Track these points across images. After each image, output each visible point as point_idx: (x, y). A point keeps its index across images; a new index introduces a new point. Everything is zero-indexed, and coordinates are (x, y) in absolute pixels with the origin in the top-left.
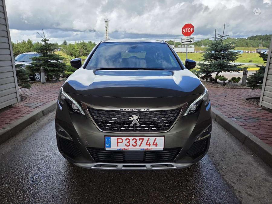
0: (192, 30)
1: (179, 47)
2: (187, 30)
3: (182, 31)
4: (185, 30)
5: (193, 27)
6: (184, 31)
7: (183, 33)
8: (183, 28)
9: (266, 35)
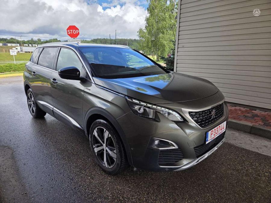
0: (77, 32)
1: (27, 46)
2: (72, 31)
3: (68, 32)
4: (70, 31)
5: (78, 29)
6: (69, 33)
7: (68, 34)
8: (67, 30)
9: (104, 39)
